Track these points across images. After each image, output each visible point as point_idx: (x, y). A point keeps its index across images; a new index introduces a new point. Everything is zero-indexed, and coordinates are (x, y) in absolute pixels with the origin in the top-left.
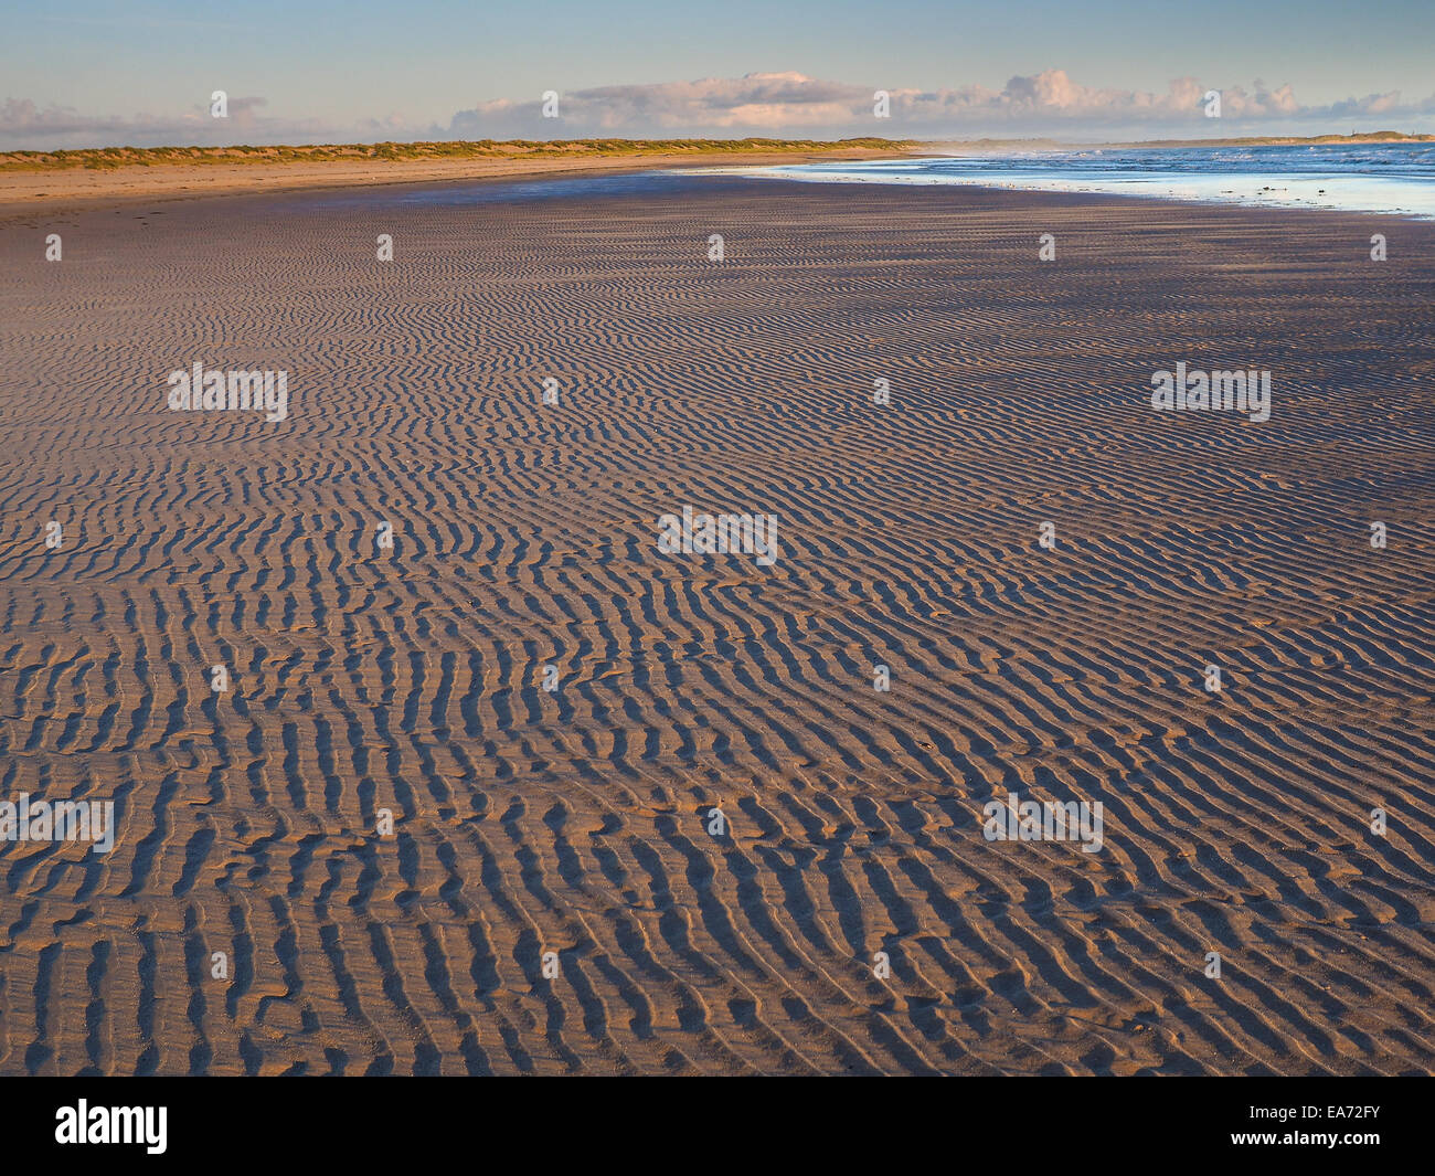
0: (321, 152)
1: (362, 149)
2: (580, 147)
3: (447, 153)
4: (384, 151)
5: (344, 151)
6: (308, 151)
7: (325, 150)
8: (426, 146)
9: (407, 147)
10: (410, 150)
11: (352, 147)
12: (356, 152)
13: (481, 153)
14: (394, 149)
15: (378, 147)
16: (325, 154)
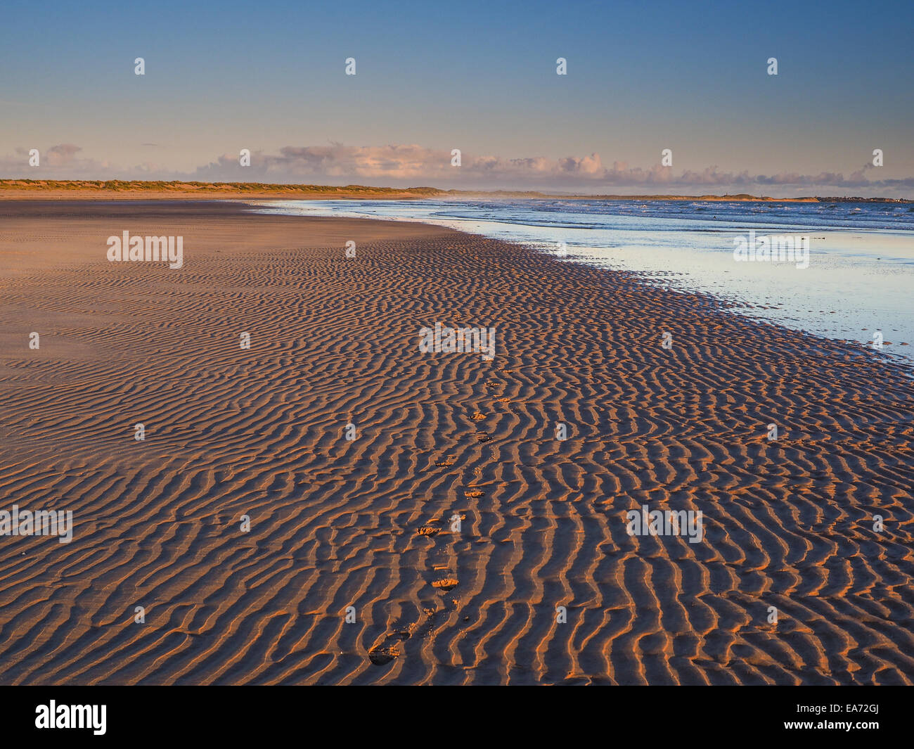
0: (72, 185)
1: (97, 183)
2: (230, 187)
3: (148, 187)
4: (110, 185)
5: (87, 185)
6: (65, 184)
7: (75, 184)
8: (135, 183)
9: (124, 183)
10: (126, 185)
11: (91, 182)
12: (94, 185)
13: (168, 188)
14: (116, 185)
15: (107, 183)
16: (75, 186)
